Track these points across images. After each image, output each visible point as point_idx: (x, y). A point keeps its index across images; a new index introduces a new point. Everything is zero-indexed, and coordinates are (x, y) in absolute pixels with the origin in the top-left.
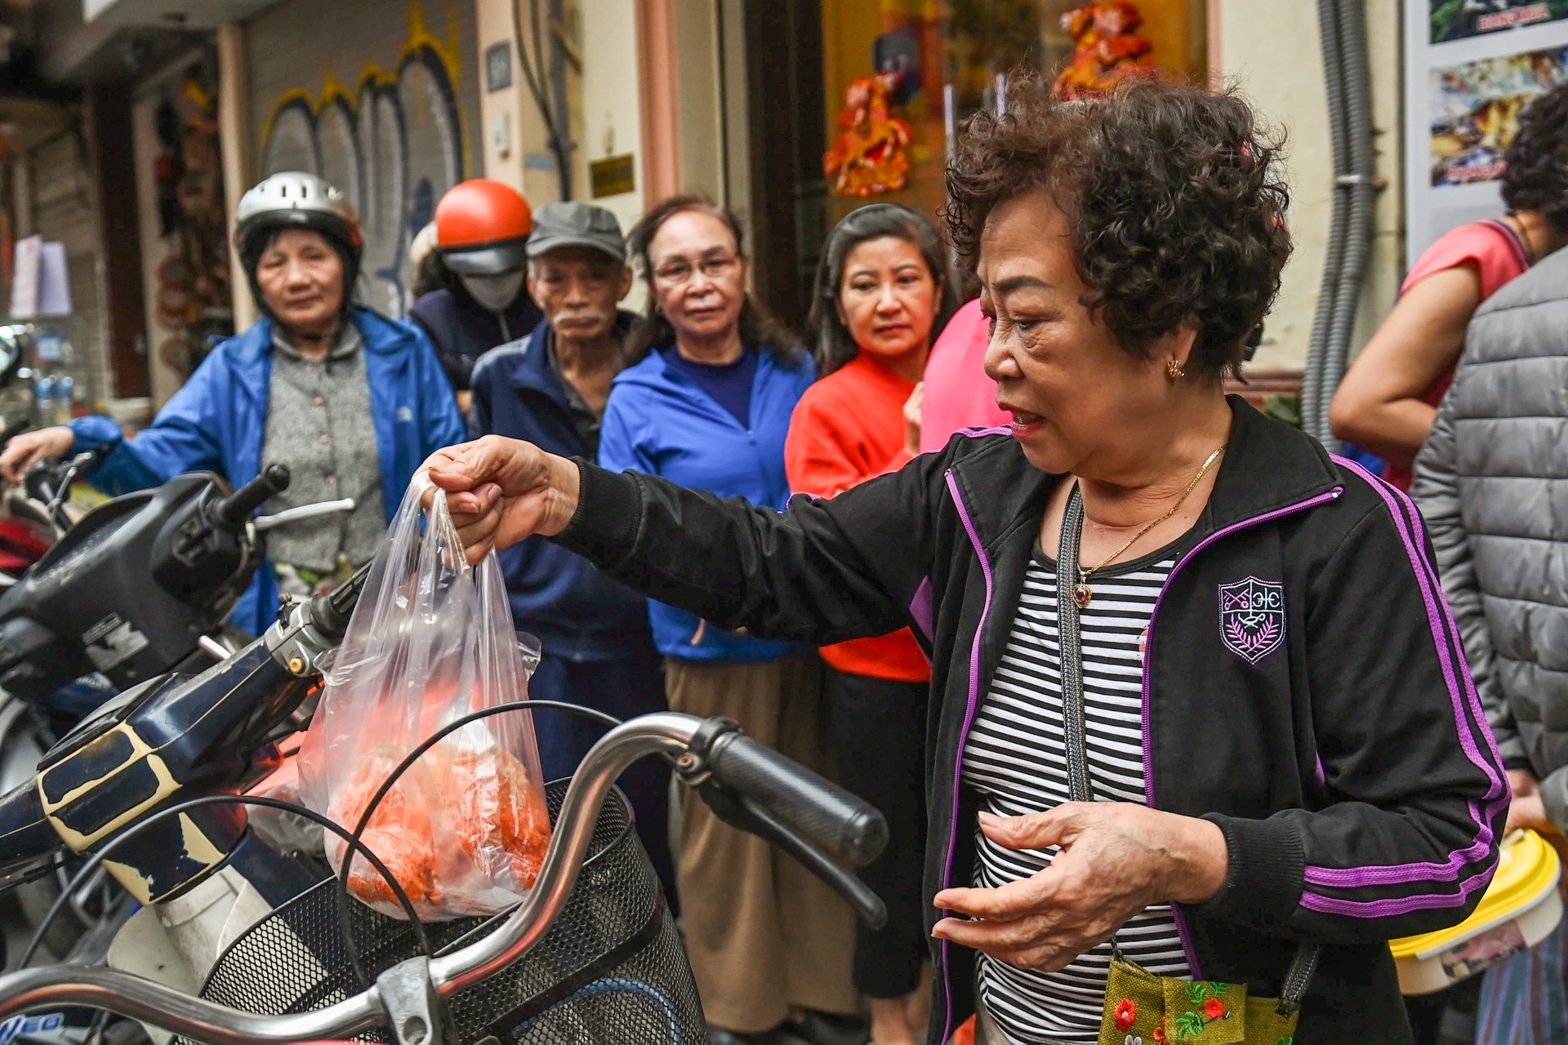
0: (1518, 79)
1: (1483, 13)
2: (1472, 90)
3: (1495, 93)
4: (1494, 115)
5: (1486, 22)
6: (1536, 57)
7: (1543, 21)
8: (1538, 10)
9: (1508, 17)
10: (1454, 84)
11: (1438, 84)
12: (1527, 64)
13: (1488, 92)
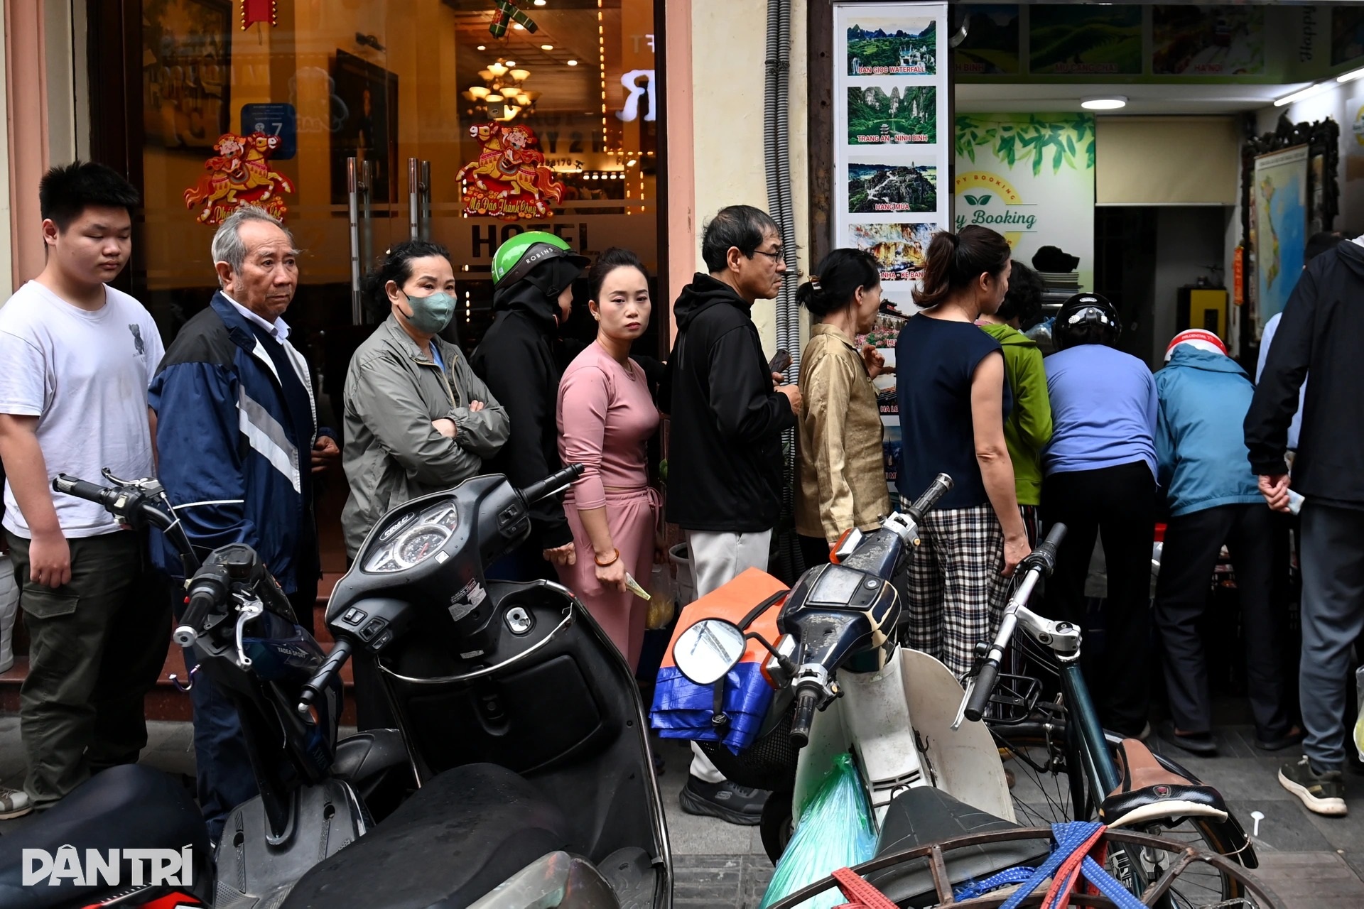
0: (895, 235)
1: (877, 202)
2: (873, 237)
3: (884, 240)
4: (882, 249)
5: (879, 207)
6: (904, 226)
7: (907, 211)
8: (904, 206)
9: (891, 206)
10: (862, 233)
11: (853, 232)
12: (899, 229)
13: (879, 239)
